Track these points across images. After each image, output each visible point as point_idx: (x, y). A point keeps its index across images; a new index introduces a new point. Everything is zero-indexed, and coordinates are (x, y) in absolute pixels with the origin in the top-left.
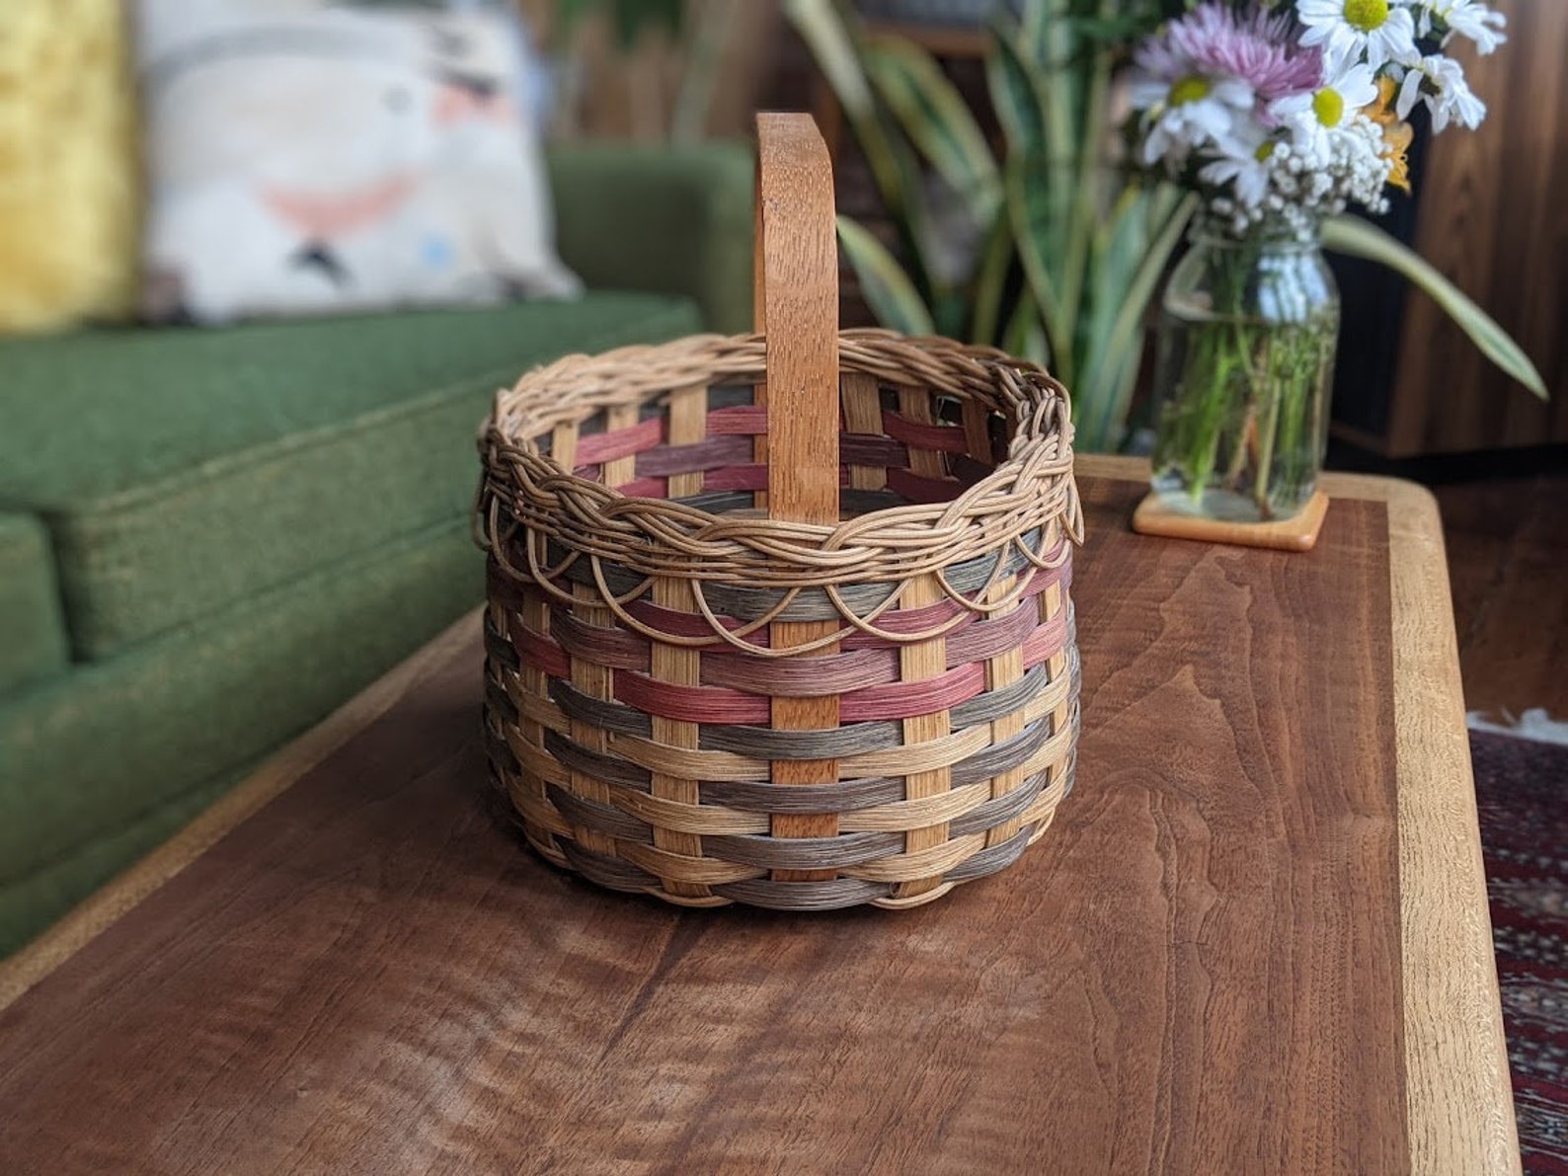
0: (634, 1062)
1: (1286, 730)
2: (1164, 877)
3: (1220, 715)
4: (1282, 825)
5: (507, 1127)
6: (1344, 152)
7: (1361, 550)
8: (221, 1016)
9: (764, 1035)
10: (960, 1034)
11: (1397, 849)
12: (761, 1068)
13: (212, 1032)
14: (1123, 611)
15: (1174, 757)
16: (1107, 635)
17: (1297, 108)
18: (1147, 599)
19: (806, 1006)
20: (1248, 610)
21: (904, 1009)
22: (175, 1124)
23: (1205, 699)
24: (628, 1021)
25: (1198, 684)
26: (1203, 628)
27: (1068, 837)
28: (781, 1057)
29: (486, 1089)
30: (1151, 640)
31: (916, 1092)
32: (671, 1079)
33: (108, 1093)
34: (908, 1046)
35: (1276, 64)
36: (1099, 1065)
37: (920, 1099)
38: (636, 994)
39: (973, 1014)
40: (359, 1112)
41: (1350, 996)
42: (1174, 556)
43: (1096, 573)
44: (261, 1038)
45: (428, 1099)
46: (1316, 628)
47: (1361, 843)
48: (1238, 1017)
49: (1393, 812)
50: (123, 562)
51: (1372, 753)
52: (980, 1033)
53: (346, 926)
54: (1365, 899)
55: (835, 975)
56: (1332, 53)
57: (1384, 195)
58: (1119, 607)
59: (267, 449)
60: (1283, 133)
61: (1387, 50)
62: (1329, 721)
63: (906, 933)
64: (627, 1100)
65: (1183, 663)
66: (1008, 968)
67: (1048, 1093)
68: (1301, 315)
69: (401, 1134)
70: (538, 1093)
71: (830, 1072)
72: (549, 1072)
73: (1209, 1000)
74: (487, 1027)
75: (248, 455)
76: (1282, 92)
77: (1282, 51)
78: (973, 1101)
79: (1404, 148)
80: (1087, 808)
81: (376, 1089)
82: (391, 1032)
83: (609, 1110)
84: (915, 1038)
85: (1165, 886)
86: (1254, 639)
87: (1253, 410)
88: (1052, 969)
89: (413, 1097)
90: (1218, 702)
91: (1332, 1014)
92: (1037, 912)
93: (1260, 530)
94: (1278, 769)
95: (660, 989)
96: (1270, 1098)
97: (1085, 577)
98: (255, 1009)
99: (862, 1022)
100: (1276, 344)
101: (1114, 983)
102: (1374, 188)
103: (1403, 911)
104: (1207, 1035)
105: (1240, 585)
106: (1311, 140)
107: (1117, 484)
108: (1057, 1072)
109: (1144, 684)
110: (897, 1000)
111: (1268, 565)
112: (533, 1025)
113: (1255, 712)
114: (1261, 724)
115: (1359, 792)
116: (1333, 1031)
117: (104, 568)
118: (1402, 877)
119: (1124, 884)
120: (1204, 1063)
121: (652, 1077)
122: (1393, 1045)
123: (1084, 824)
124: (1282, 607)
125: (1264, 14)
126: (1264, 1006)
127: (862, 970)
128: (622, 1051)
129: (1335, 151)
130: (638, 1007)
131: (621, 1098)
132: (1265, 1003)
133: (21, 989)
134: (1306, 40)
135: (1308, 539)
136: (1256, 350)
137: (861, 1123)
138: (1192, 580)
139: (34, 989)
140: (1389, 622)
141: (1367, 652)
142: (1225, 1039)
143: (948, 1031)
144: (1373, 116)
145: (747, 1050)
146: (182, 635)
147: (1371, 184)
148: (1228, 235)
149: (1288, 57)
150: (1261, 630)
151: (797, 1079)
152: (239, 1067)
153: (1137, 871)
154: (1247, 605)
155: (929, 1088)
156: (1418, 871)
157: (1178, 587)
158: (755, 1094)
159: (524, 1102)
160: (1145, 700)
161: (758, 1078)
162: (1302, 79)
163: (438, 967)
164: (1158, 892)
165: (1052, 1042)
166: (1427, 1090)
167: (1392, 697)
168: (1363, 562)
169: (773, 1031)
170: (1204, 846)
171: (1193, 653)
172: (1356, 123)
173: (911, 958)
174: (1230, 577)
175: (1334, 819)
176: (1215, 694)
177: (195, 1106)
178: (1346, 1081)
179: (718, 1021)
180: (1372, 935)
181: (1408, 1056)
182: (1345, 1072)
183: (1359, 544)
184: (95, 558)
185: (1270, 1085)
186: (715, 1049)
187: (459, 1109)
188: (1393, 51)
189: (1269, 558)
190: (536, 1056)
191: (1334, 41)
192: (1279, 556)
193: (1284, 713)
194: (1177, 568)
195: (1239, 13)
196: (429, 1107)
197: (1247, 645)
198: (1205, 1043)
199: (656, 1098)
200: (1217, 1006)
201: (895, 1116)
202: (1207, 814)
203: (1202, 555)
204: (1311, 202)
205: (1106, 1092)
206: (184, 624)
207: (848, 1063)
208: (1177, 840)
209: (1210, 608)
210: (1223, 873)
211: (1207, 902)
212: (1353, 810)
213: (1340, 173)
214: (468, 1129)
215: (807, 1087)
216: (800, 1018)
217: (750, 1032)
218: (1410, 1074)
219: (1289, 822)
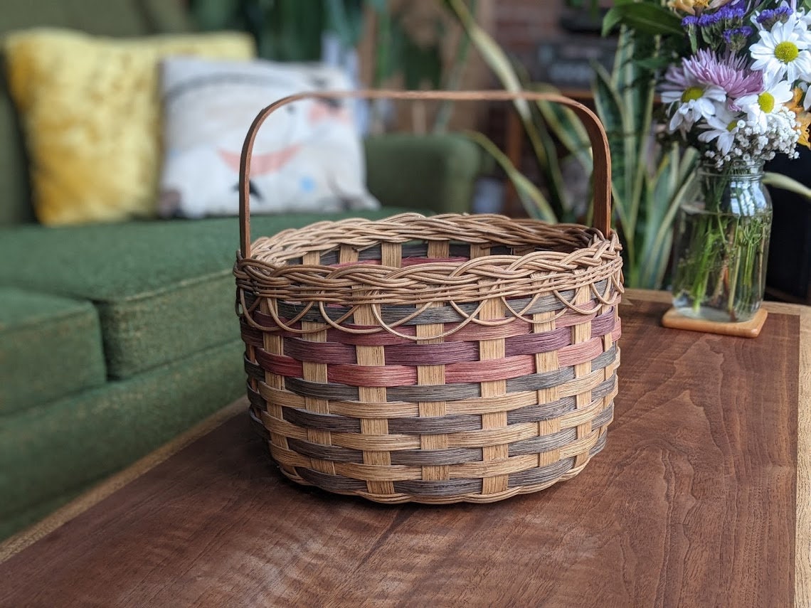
0: (375, 570)
1: (738, 422)
2: (667, 491)
3: (703, 415)
4: (733, 469)
5: (304, 598)
6: (775, 126)
7: (784, 338)
8: (162, 540)
9: (444, 560)
10: (550, 564)
11: (796, 482)
12: (443, 575)
13: (155, 548)
14: (653, 363)
15: (677, 434)
16: (645, 374)
17: (749, 103)
18: (667, 358)
19: (468, 546)
20: (721, 365)
21: (521, 550)
22: (131, 590)
23: (695, 407)
24: (373, 550)
25: (692, 399)
26: (697, 373)
27: (616, 471)
28: (453, 571)
29: (295, 580)
30: (668, 378)
31: (524, 591)
32: (394, 579)
33: (100, 574)
34: (521, 568)
35: (738, 79)
36: (625, 582)
37: (526, 595)
38: (379, 537)
39: (558, 554)
40: (227, 589)
41: (766, 553)
42: (684, 338)
43: (641, 345)
44: (181, 551)
45: (264, 584)
46: (758, 374)
47: (776, 478)
48: (703, 561)
49: (794, 463)
50: (137, 329)
51: (785, 435)
52: (562, 564)
53: (230, 499)
54: (777, 506)
55: (485, 533)
56: (768, 73)
57: (796, 150)
58: (652, 361)
59: (213, 275)
60: (743, 115)
61: (798, 72)
62: (762, 418)
63: (525, 513)
64: (369, 588)
65: (685, 389)
66: (579, 533)
67: (596, 595)
68: (752, 213)
69: (248, 599)
70: (322, 583)
71: (479, 579)
72: (329, 573)
73: (687, 553)
74: (299, 551)
75: (204, 278)
76: (741, 94)
77: (741, 72)
78: (555, 596)
79: (807, 126)
80: (627, 457)
81: (238, 578)
82: (248, 551)
83: (359, 593)
84: (526, 565)
85: (667, 496)
86: (724, 379)
87: (726, 263)
88: (603, 534)
89: (257, 583)
90: (702, 408)
91: (755, 562)
92: (597, 506)
93: (730, 326)
94: (733, 441)
95: (392, 535)
96: (718, 602)
97: (635, 347)
98: (179, 537)
99: (498, 556)
100: (739, 227)
101: (636, 542)
102: (791, 146)
103: (797, 513)
104: (685, 569)
105: (718, 353)
106: (757, 119)
107: (654, 304)
108: (602, 584)
109: (663, 398)
110: (518, 546)
111: (734, 344)
112: (323, 550)
113: (722, 414)
114: (725, 419)
115: (776, 453)
116: (755, 570)
117: (127, 331)
118: (797, 496)
119: (645, 494)
120: (683, 583)
121: (383, 578)
122: (788, 579)
123: (625, 465)
124: (740, 364)
125: (733, 55)
126: (717, 557)
127: (500, 532)
128: (368, 566)
129: (770, 125)
130: (379, 544)
131: (366, 588)
132: (719, 555)
133: (60, 524)
134: (754, 67)
135: (756, 331)
136: (728, 231)
137: (493, 605)
138: (692, 351)
139: (67, 524)
140: (798, 373)
141: (785, 387)
142: (695, 572)
143: (544, 562)
144: (791, 107)
145: (435, 567)
146: (166, 368)
147: (790, 143)
148: (713, 170)
149: (745, 76)
150: (727, 374)
151: (461, 582)
152: (168, 564)
153: (652, 488)
154: (721, 362)
155: (531, 589)
156: (807, 493)
157: (684, 353)
158: (438, 588)
159: (315, 587)
160: (662, 406)
161: (440, 581)
162: (752, 87)
163: (276, 521)
164: (663, 498)
165: (600, 570)
166: (806, 601)
167: (797, 408)
168: (785, 343)
169: (450, 557)
170: (690, 477)
171: (690, 385)
172: (782, 111)
173: (527, 526)
174: (712, 349)
175: (761, 467)
176: (701, 404)
177: (143, 582)
178: (761, 595)
179: (421, 552)
180: (780, 524)
181: (796, 584)
182: (761, 590)
183: (784, 335)
184: (123, 326)
185: (718, 595)
186: (418, 565)
187: (280, 589)
188: (801, 72)
189: (734, 340)
190: (323, 565)
191: (769, 68)
192: (740, 340)
193: (737, 415)
194: (685, 344)
195: (719, 55)
196: (264, 587)
197: (720, 381)
198: (684, 573)
199: (385, 588)
200: (692, 555)
201: (512, 602)
202: (692, 462)
203: (699, 338)
204: (758, 153)
205: (628, 595)
206: (168, 362)
207: (489, 575)
208: (676, 474)
209: (701, 363)
210: (700, 490)
211: (691, 503)
212: (773, 462)
213: (773, 137)
214: (284, 599)
215: (465, 586)
216: (464, 553)
217: (437, 558)
218: (796, 592)
219: (737, 467)
